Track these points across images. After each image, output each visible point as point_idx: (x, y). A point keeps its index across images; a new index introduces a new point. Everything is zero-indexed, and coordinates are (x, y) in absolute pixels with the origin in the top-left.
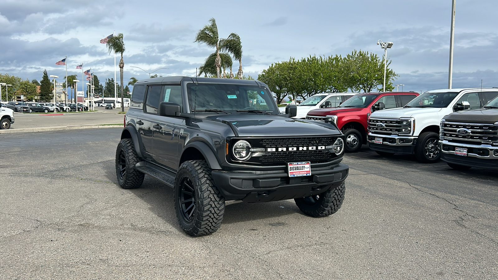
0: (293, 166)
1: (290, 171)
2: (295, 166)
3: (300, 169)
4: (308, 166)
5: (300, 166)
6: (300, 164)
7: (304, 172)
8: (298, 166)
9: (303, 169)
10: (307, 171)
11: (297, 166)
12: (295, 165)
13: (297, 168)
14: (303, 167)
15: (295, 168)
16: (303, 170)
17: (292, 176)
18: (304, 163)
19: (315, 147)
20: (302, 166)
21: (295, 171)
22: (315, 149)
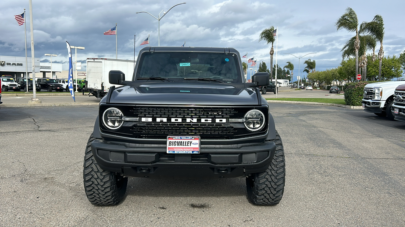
0: (174, 141)
1: (169, 147)
2: (177, 141)
3: (184, 144)
4: (197, 141)
5: (185, 141)
6: (184, 138)
7: (189, 149)
8: (183, 141)
9: (189, 145)
10: (194, 148)
11: (180, 141)
12: (177, 139)
13: (180, 143)
14: (189, 143)
15: (177, 143)
16: (189, 147)
17: (171, 152)
18: (190, 137)
19: (211, 119)
20: (187, 141)
21: (177, 146)
22: (211, 122)
